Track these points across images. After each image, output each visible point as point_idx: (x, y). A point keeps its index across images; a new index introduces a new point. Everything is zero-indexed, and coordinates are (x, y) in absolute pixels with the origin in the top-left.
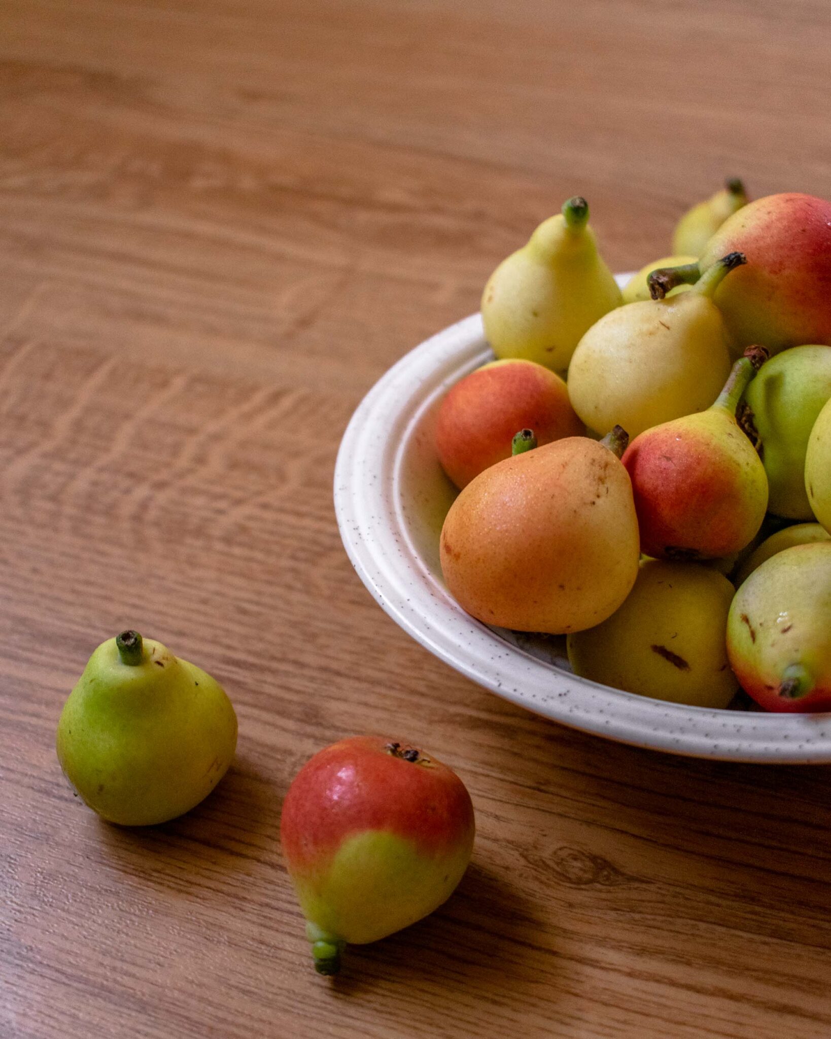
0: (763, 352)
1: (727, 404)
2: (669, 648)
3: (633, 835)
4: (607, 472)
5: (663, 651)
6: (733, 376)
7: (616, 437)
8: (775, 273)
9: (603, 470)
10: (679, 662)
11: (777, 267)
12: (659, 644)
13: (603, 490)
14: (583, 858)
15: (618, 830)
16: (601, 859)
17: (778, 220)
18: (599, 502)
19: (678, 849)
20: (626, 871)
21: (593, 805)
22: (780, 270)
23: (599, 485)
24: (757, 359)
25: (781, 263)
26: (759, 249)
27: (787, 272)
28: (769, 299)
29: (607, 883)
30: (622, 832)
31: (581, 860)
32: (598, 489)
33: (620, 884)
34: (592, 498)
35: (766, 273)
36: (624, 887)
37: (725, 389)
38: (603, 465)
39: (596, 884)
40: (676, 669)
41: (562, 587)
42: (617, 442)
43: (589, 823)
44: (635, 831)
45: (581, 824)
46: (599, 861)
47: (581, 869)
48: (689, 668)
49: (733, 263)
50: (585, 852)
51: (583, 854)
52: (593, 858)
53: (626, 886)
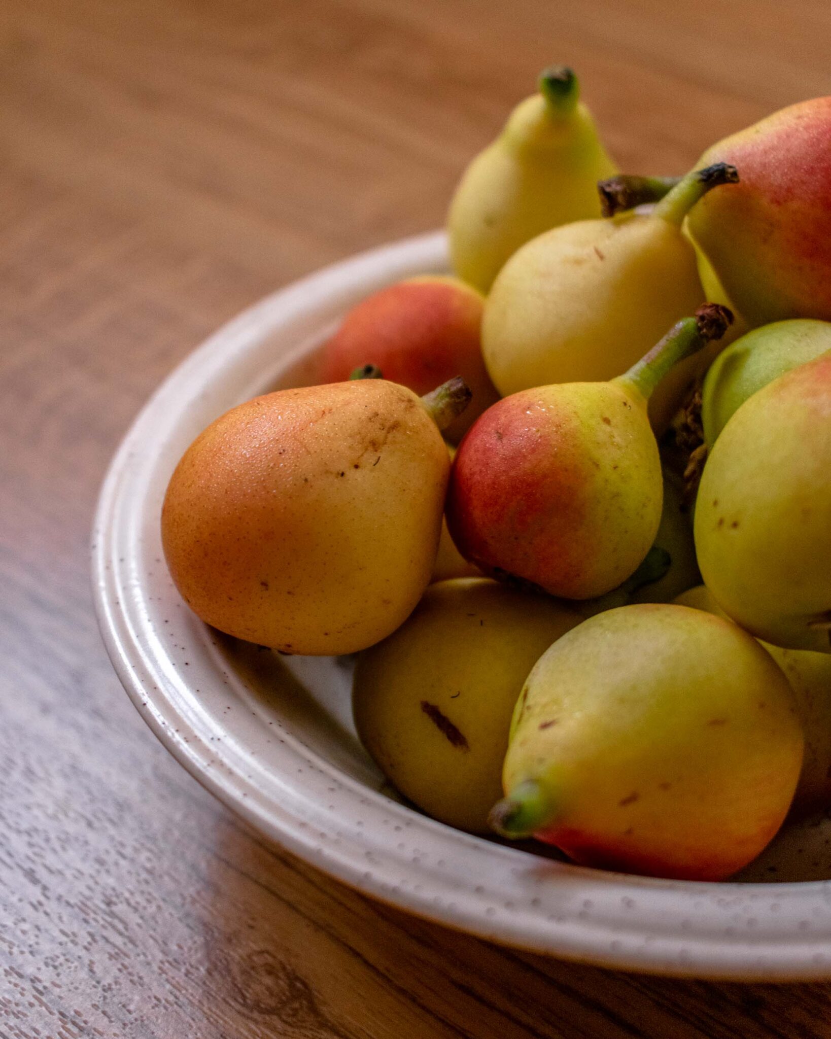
0: (723, 314)
1: (638, 379)
2: (444, 711)
3: (366, 963)
4: (390, 436)
5: (433, 712)
6: (663, 342)
7: (448, 392)
8: (778, 203)
9: (384, 431)
10: (454, 735)
11: (782, 196)
12: (433, 702)
13: (369, 458)
14: (281, 975)
15: (351, 948)
16: (305, 984)
17: (806, 128)
18: (352, 474)
19: (414, 1000)
20: (324, 1009)
21: (340, 904)
22: (785, 201)
23: (366, 449)
24: (705, 321)
25: (789, 190)
26: (764, 165)
27: (795, 205)
28: (765, 241)
29: (289, 1020)
30: (357, 955)
31: (278, 977)
32: (362, 455)
33: (306, 1028)
34: (342, 466)
35: (765, 201)
36: (307, 1034)
37: (646, 357)
38: (388, 424)
39: (275, 1017)
40: (448, 744)
41: (265, 584)
42: (447, 399)
43: (319, 927)
44: (372, 956)
45: (308, 926)
46: (299, 985)
47: (268, 988)
48: (468, 747)
49: (713, 178)
50: (288, 967)
51: (284, 968)
52: (293, 978)
53: (311, 1032)
